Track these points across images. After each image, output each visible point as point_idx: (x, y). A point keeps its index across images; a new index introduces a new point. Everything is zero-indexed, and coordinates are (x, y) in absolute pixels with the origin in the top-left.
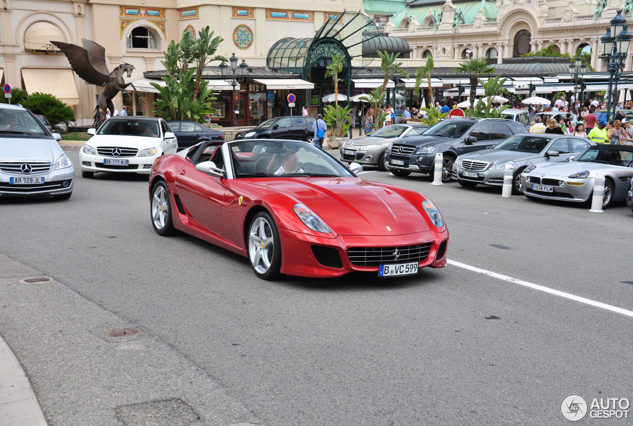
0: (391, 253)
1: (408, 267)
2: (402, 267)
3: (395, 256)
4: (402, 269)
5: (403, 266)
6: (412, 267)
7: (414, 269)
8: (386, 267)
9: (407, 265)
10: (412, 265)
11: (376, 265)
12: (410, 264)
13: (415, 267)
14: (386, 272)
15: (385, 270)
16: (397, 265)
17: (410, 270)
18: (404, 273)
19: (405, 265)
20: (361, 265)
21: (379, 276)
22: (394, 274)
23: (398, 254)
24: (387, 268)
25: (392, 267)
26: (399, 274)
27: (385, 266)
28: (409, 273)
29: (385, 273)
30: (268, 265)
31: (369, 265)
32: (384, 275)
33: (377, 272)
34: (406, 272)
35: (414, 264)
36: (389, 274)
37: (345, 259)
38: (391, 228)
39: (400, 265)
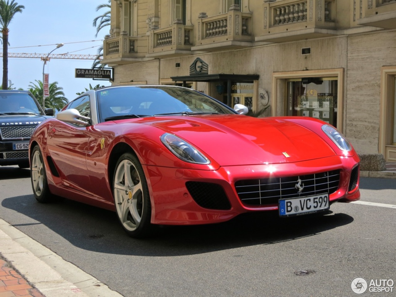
0: (294, 185)
1: (316, 200)
2: (308, 201)
3: (298, 189)
4: (309, 204)
5: (310, 200)
6: (321, 200)
7: (324, 204)
8: (287, 203)
9: (314, 199)
10: (321, 198)
11: (275, 202)
12: (318, 197)
13: (325, 200)
14: (289, 209)
15: (287, 206)
16: (302, 200)
17: (319, 204)
18: (312, 209)
19: (312, 198)
20: (256, 203)
21: (280, 214)
22: (300, 211)
23: (301, 186)
24: (289, 204)
25: (295, 202)
26: (305, 210)
27: (286, 201)
28: (318, 209)
29: (288, 211)
30: (138, 219)
31: (266, 203)
32: (287, 213)
33: (277, 211)
34: (315, 207)
35: (323, 196)
36: (293, 212)
37: (234, 196)
38: (288, 153)
39: (306, 199)
